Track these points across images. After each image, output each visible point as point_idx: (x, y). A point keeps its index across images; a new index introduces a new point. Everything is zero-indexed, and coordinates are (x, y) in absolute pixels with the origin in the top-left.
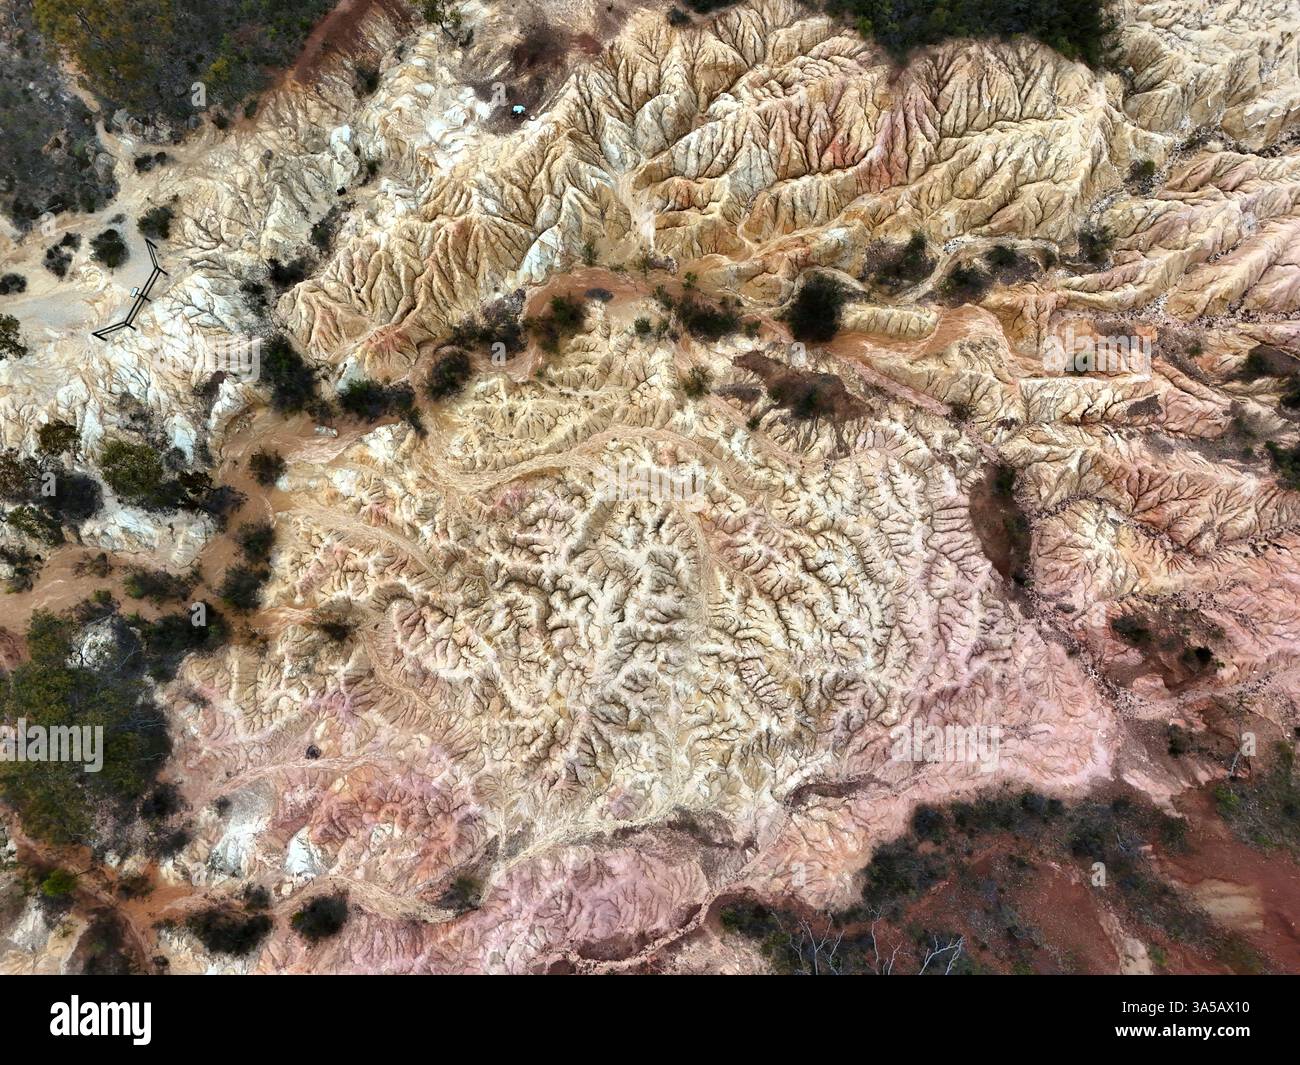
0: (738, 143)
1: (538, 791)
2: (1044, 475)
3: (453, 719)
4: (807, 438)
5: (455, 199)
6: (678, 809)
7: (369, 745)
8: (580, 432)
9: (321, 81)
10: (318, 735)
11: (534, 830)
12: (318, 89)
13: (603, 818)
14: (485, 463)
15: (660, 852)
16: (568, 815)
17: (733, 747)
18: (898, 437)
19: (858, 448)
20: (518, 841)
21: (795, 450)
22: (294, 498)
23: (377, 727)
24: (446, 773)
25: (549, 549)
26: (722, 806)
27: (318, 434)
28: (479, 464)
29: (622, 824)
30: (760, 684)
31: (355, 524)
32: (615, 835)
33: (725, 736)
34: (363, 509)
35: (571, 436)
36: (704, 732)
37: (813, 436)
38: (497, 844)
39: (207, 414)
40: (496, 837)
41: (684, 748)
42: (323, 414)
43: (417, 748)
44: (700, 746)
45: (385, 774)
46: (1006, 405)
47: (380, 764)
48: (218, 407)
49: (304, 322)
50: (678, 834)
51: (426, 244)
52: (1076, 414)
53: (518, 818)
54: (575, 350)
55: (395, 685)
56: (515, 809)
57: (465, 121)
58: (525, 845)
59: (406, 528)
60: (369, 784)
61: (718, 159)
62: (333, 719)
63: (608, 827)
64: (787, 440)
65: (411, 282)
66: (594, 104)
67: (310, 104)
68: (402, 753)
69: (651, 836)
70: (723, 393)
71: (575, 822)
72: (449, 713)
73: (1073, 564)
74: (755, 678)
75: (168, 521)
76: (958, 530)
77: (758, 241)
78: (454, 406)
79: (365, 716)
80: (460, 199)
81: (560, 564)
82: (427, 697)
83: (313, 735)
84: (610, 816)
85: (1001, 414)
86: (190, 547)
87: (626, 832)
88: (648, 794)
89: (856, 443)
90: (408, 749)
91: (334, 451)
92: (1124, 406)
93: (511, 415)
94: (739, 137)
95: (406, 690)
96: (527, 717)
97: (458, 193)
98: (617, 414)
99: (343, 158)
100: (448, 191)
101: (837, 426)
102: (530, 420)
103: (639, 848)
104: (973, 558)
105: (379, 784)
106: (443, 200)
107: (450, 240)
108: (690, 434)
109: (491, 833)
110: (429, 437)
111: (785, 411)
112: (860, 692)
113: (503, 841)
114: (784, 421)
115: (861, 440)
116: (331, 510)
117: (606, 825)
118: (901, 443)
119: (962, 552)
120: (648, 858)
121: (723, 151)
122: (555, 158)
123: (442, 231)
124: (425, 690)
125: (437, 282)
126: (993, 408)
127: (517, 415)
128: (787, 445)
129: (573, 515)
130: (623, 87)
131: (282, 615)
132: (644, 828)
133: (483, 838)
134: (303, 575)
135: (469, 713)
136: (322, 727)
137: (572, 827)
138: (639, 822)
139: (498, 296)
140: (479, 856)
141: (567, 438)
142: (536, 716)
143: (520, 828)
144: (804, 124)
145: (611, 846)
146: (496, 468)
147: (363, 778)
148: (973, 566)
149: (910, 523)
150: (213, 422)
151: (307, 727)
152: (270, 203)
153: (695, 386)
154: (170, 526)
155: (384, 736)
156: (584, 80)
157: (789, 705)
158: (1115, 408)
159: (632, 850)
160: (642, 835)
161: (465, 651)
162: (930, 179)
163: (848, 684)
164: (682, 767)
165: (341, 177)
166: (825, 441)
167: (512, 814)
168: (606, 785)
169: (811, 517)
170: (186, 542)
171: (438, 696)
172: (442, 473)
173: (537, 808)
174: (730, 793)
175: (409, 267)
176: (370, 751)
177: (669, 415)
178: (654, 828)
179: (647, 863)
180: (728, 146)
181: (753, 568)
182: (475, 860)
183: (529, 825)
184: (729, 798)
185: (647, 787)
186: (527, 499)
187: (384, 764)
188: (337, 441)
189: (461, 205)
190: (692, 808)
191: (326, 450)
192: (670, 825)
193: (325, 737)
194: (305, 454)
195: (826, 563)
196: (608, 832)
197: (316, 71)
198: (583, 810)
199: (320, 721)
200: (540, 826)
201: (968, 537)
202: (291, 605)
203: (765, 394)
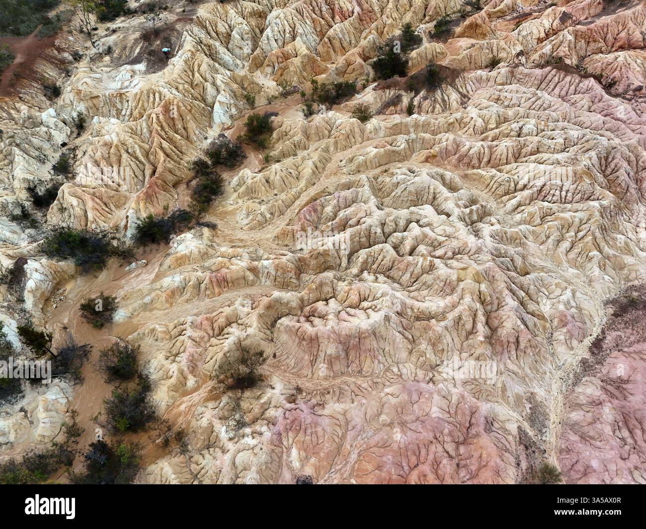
0: (292, 25)
1: (511, 366)
2: (561, 54)
3: (395, 370)
4: (444, 100)
5: (151, 99)
6: (607, 303)
7: (350, 435)
8: (319, 164)
9: (20, 93)
10: (296, 464)
11: (539, 399)
12: (20, 98)
13: (572, 349)
14: (272, 214)
15: (632, 338)
16: (548, 367)
17: (593, 235)
18: (484, 77)
19: (471, 93)
20: (537, 417)
21: (443, 111)
22: (135, 321)
23: (344, 414)
24: (436, 397)
25: (362, 214)
26: (627, 279)
27: (130, 272)
28: (268, 216)
29: (588, 341)
30: (564, 193)
31: (202, 304)
32: (593, 353)
33: (581, 234)
34: (203, 286)
35: (315, 169)
36: (566, 245)
37: (446, 98)
38: (526, 434)
39: (21, 300)
40: (519, 427)
41: (565, 264)
42: (126, 256)
43: (393, 401)
44: (572, 255)
45: (385, 445)
46: (512, 48)
47: (372, 442)
48: (30, 284)
49: (77, 209)
50: (628, 317)
51: (145, 130)
52: (543, 35)
53: (518, 398)
54: (278, 140)
55: (326, 384)
56: (509, 393)
57: (131, 76)
58: (546, 416)
59: (248, 273)
60: (379, 468)
61: (287, 35)
62: (301, 436)
63: (582, 351)
64: (434, 108)
65: (147, 154)
66: (204, 42)
67: (17, 105)
68: (383, 417)
69: (615, 334)
70: (380, 112)
71: (559, 368)
72: (388, 370)
73: (619, 69)
74: (558, 192)
75: (17, 407)
76: (559, 82)
77: (333, 63)
78: (224, 203)
79: (326, 412)
80: (154, 98)
81: (378, 214)
82: (360, 372)
83: (290, 468)
84: (575, 343)
85: (514, 52)
86: (53, 413)
87: (597, 346)
88: (579, 309)
89: (468, 92)
90: (386, 410)
91: (151, 273)
92: (557, 21)
93: (267, 181)
94: (291, 21)
95: (338, 381)
96: (454, 306)
97: (151, 95)
98: (332, 149)
99: (56, 126)
100: (144, 97)
101: (453, 84)
102: (283, 174)
103: (618, 347)
104: (581, 85)
105: (389, 458)
106: (143, 105)
107: (161, 117)
108: (382, 134)
109: (513, 428)
110: (219, 227)
111: (423, 93)
112: (618, 155)
113: (526, 426)
114: (425, 98)
115: (469, 88)
116: (174, 309)
117: (580, 352)
118: (488, 80)
119: (573, 87)
120: (631, 349)
121: (287, 31)
122: (199, 66)
123: (154, 116)
124: (354, 367)
125: (165, 145)
126: (508, 53)
127: (272, 178)
128: (436, 110)
129: (357, 193)
130: (214, 34)
131: (182, 407)
132: (603, 332)
133: (510, 438)
134: (183, 359)
135: (404, 355)
136: (294, 452)
137: (560, 373)
138: (596, 331)
139: (209, 141)
140: (523, 458)
141: (314, 172)
142: (462, 298)
143: (528, 406)
144: (317, 9)
145: (600, 363)
146: (282, 213)
147: (370, 467)
148: (585, 87)
149: (535, 94)
150: (29, 304)
151: (280, 466)
152: (11, 162)
153: (363, 115)
154: (22, 410)
155: (357, 417)
156: (192, 32)
157: (593, 188)
158: (554, 24)
159: (615, 353)
160: (609, 338)
161: (365, 304)
162: (388, 10)
163: (606, 158)
164: (577, 277)
165: (59, 137)
166: (454, 97)
167: (511, 399)
168: (548, 325)
169: (487, 123)
170: (47, 410)
171: (368, 361)
172: (245, 237)
173: (523, 379)
174: (622, 268)
175: (141, 147)
176: (355, 438)
177: (362, 131)
178: (610, 327)
179: (635, 352)
180: (288, 29)
181: (485, 160)
182: (524, 465)
183: (531, 397)
184: (626, 271)
185: (574, 304)
186: (319, 208)
187: (377, 438)
188: (149, 267)
189: (157, 99)
190: (613, 296)
191: (143, 276)
192: (616, 315)
193: (304, 461)
194: (126, 288)
195: (521, 128)
196: (587, 355)
197: (15, 89)
198: (553, 355)
199: (289, 449)
200: (540, 393)
201: (568, 78)
202: (186, 393)
203: (404, 93)
